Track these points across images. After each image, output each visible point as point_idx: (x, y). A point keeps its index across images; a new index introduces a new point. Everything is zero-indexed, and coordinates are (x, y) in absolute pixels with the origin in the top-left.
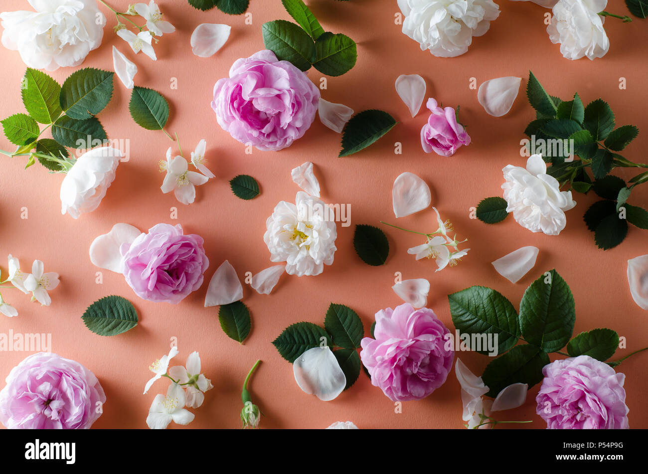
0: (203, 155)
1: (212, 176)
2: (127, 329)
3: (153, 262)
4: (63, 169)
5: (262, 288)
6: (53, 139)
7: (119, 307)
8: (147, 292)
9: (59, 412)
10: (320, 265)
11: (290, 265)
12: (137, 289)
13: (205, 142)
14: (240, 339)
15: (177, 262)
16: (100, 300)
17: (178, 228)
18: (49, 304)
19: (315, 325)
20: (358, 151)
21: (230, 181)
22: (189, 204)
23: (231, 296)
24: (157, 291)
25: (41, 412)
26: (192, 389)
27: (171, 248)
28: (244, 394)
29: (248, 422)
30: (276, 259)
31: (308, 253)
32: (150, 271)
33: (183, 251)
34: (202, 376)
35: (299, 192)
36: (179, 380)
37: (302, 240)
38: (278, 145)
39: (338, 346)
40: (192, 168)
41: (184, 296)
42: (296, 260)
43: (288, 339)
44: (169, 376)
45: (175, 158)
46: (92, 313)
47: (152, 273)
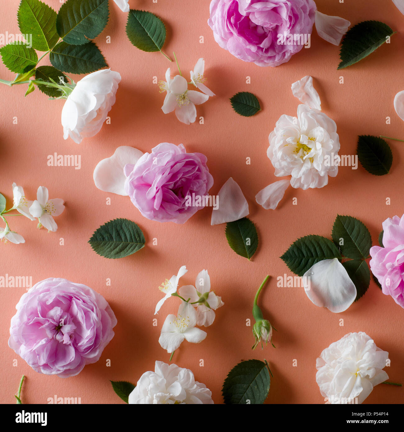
0: (202, 73)
1: (212, 94)
2: (135, 251)
3: (158, 181)
4: (63, 94)
5: (268, 204)
6: (52, 65)
7: (125, 230)
8: (153, 212)
9: (70, 337)
10: (324, 176)
11: (295, 178)
12: (143, 209)
13: (204, 61)
14: (248, 256)
15: (182, 181)
16: (106, 224)
17: (181, 147)
18: (55, 230)
19: (322, 237)
20: (357, 62)
21: (231, 99)
22: (191, 123)
23: (237, 212)
24: (163, 210)
25: (53, 338)
26: (203, 308)
27: (176, 166)
28: (255, 310)
29: (260, 337)
30: (280, 174)
31: (312, 165)
32: (155, 190)
33: (187, 169)
34: (212, 293)
35: (300, 105)
36: (189, 299)
37: (305, 153)
38: (276, 60)
39: (346, 258)
40: (191, 87)
41: (191, 215)
42: (301, 173)
43: (296, 253)
44: (179, 295)
45: (175, 78)
46: (99, 237)
47: (157, 192)
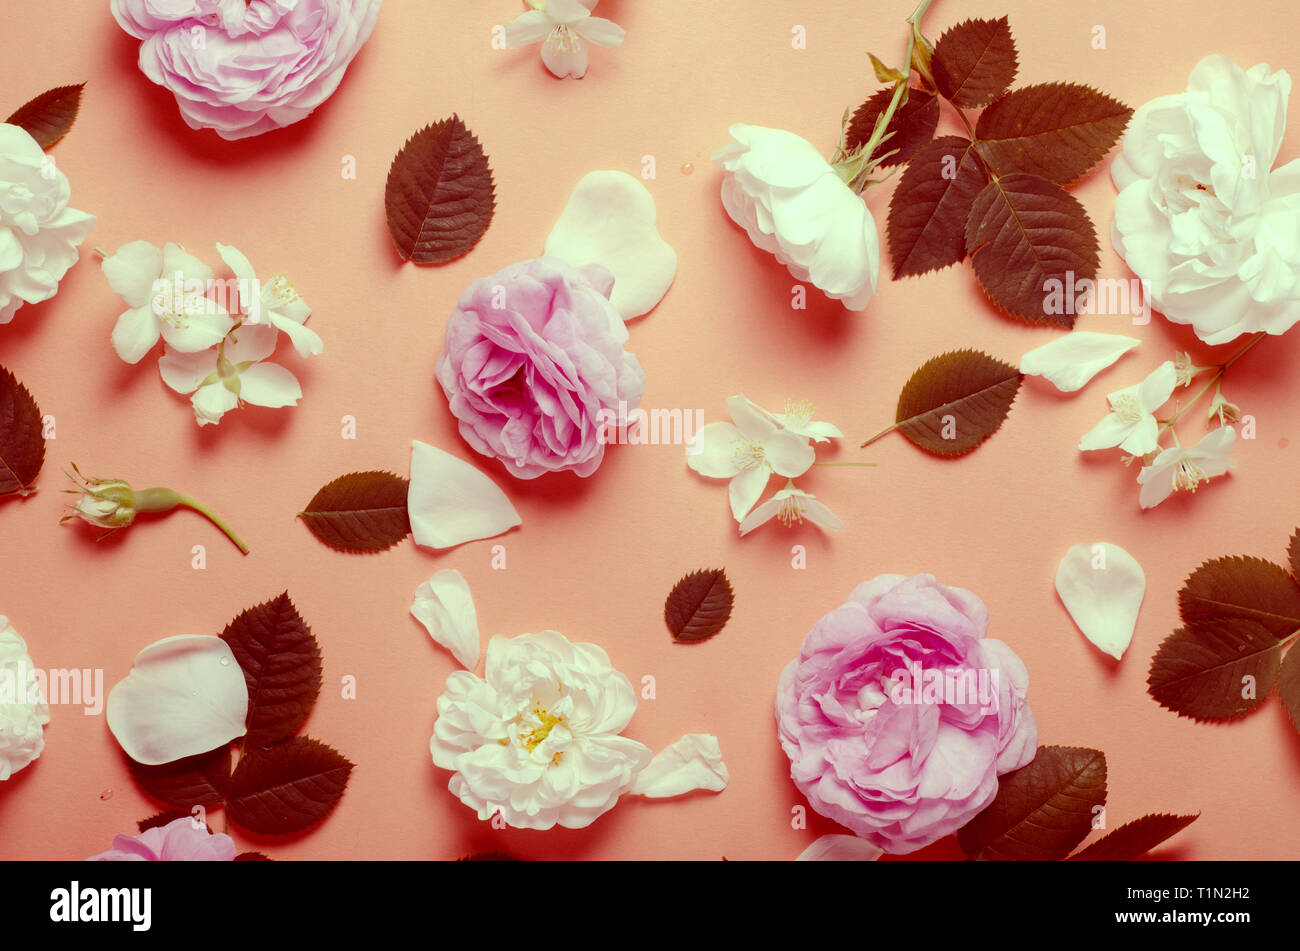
3: (545, 349)
4: (846, 153)
5: (431, 596)
6: (935, 138)
7: (459, 220)
14: (312, 514)
16: (490, 172)
21: (722, 571)
30: (494, 648)
31: (494, 740)
33: (560, 428)
34: (234, 402)
37: (527, 732)
39: (239, 760)
43: (286, 636)
45: (810, 447)
46: (459, 146)
